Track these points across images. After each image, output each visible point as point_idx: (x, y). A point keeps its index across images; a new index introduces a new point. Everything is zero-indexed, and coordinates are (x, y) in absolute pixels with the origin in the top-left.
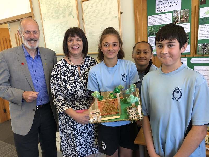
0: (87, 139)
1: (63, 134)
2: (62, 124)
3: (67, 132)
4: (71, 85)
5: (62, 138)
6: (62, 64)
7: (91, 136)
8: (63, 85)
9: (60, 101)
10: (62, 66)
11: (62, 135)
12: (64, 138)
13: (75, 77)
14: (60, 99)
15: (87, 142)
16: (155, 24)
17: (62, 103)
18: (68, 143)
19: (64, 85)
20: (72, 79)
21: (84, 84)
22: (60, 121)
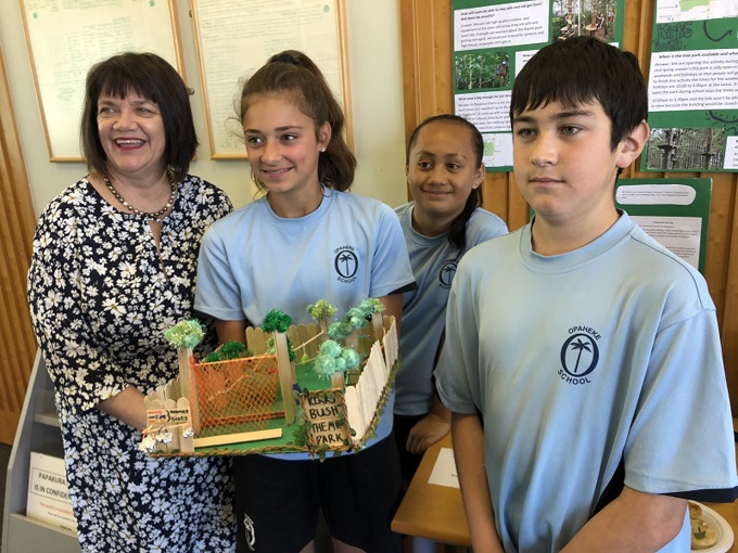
0: (188, 508)
1: (85, 498)
2: (82, 459)
3: (105, 488)
4: (126, 300)
5: (81, 512)
6: (81, 205)
7: (206, 494)
8: (89, 297)
9: (79, 365)
10: (83, 213)
11: (83, 503)
12: (93, 513)
13: (139, 264)
14: (78, 357)
15: (190, 519)
16: (483, 42)
17: (89, 370)
18: (107, 531)
19: (92, 297)
20: (127, 270)
21: (177, 294)
22: (71, 446)
